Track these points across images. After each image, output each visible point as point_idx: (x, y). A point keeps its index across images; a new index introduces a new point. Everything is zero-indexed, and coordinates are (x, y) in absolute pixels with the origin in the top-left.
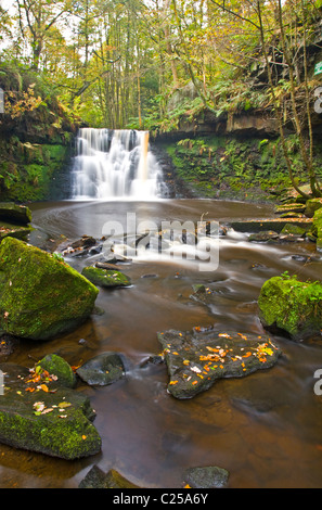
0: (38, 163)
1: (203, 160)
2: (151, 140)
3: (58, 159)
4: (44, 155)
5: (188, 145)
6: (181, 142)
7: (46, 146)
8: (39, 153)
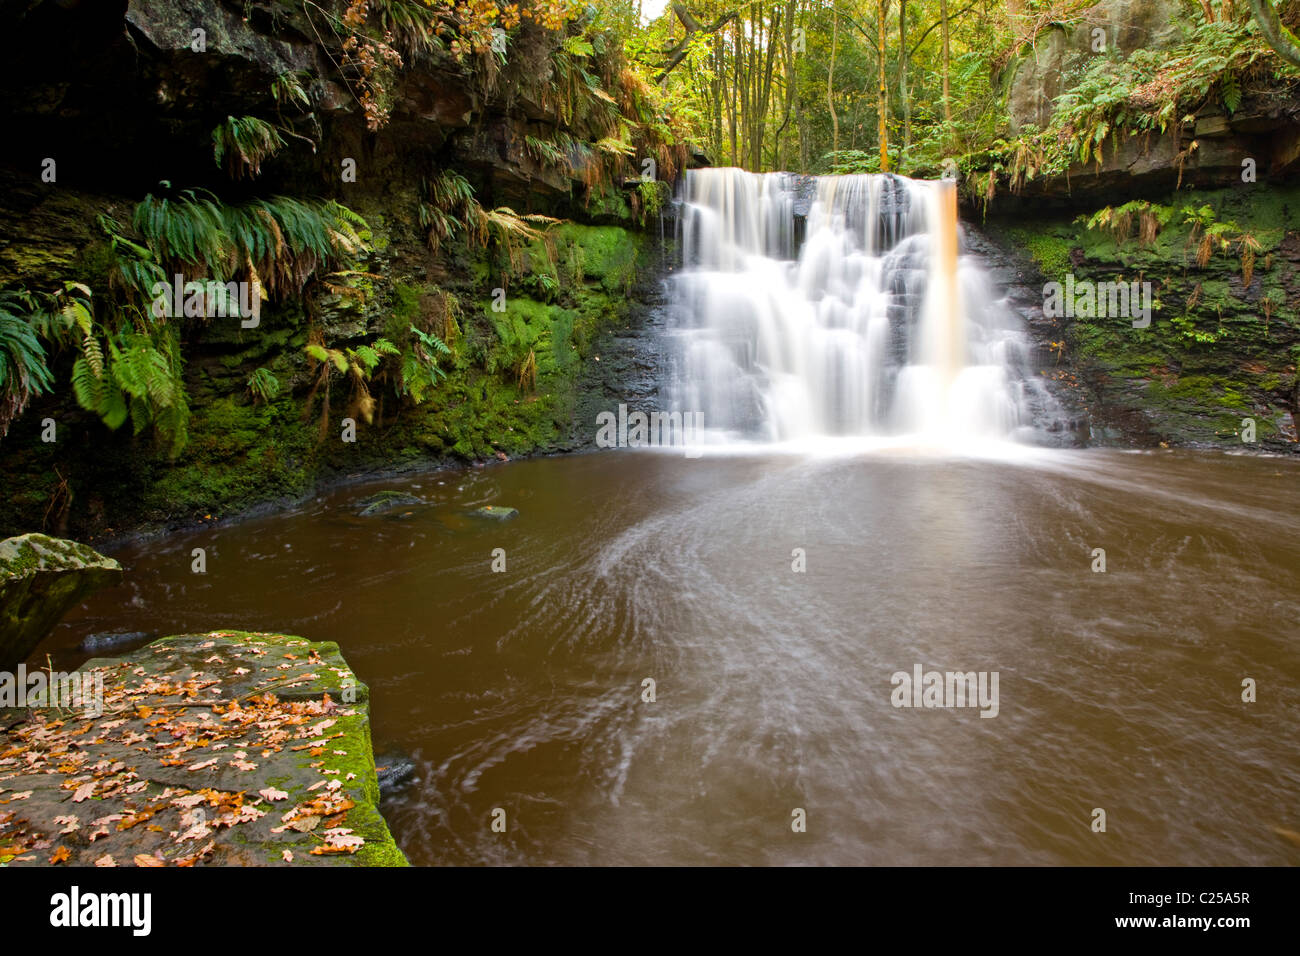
0: (539, 295)
1: (1211, 287)
2: (969, 210)
3: (612, 282)
4: (561, 263)
5: (1135, 230)
6: (1104, 216)
7: (569, 229)
8: (543, 254)
